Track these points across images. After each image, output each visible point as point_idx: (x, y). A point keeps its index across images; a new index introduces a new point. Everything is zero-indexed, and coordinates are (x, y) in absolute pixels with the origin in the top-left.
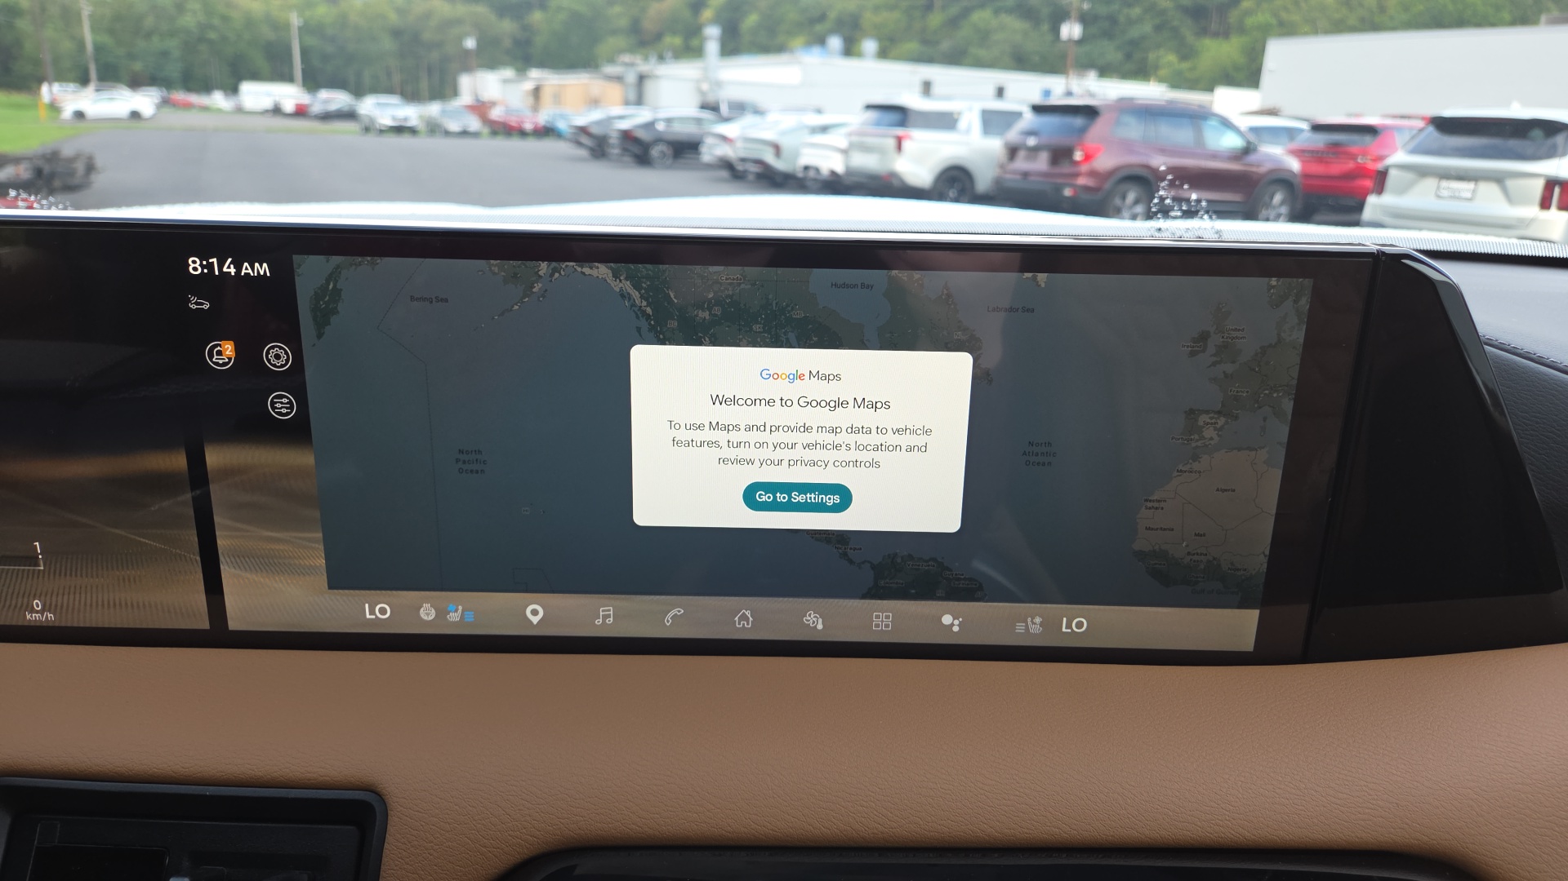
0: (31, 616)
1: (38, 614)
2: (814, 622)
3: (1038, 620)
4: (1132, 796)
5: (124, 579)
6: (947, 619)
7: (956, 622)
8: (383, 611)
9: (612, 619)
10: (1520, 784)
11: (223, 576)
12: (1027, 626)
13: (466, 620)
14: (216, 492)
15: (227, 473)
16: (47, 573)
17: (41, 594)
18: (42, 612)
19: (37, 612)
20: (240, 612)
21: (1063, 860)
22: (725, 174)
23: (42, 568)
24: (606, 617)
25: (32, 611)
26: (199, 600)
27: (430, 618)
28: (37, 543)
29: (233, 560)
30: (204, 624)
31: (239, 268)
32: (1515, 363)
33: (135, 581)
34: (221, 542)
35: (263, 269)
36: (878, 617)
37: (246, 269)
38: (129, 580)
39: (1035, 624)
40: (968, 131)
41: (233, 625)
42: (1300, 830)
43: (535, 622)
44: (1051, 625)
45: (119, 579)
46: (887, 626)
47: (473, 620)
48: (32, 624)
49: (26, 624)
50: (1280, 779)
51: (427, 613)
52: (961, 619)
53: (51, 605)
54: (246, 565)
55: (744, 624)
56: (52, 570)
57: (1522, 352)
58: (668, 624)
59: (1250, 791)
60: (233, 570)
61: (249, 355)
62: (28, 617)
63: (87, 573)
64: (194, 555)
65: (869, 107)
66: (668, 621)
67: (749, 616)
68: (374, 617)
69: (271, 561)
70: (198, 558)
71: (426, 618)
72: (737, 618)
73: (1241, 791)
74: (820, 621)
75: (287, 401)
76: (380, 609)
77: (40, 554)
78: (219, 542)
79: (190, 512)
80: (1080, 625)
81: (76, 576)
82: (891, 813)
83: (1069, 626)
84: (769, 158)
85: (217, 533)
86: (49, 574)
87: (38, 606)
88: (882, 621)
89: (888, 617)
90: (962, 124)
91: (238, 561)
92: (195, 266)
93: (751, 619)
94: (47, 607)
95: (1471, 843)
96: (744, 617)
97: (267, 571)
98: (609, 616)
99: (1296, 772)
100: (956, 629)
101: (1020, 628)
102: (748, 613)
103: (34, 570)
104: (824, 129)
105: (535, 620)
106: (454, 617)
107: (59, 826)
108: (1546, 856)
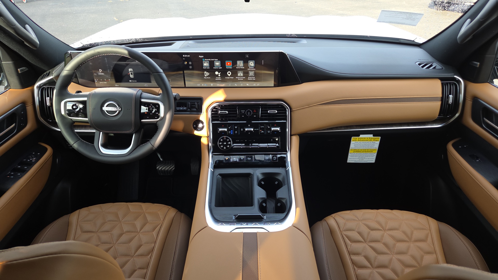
3: (255, 84)
6: (247, 84)
10: (289, 95)
14: (185, 75)
15: (186, 73)
24: (218, 85)
26: (184, 84)
30: (184, 86)
33: (178, 82)
34: (185, 79)
35: (189, 56)
37: (188, 56)
41: (186, 86)
51: (203, 85)
60: (187, 82)
61: (188, 63)
64: (183, 80)
66: (223, 85)
68: (198, 85)
74: (236, 85)
75: (191, 67)
77: (170, 80)
79: (183, 77)
80: (259, 85)
81: (173, 82)
89: (242, 84)
92: (184, 56)
94: (171, 85)
96: (230, 85)
105: (212, 85)
106: (205, 85)
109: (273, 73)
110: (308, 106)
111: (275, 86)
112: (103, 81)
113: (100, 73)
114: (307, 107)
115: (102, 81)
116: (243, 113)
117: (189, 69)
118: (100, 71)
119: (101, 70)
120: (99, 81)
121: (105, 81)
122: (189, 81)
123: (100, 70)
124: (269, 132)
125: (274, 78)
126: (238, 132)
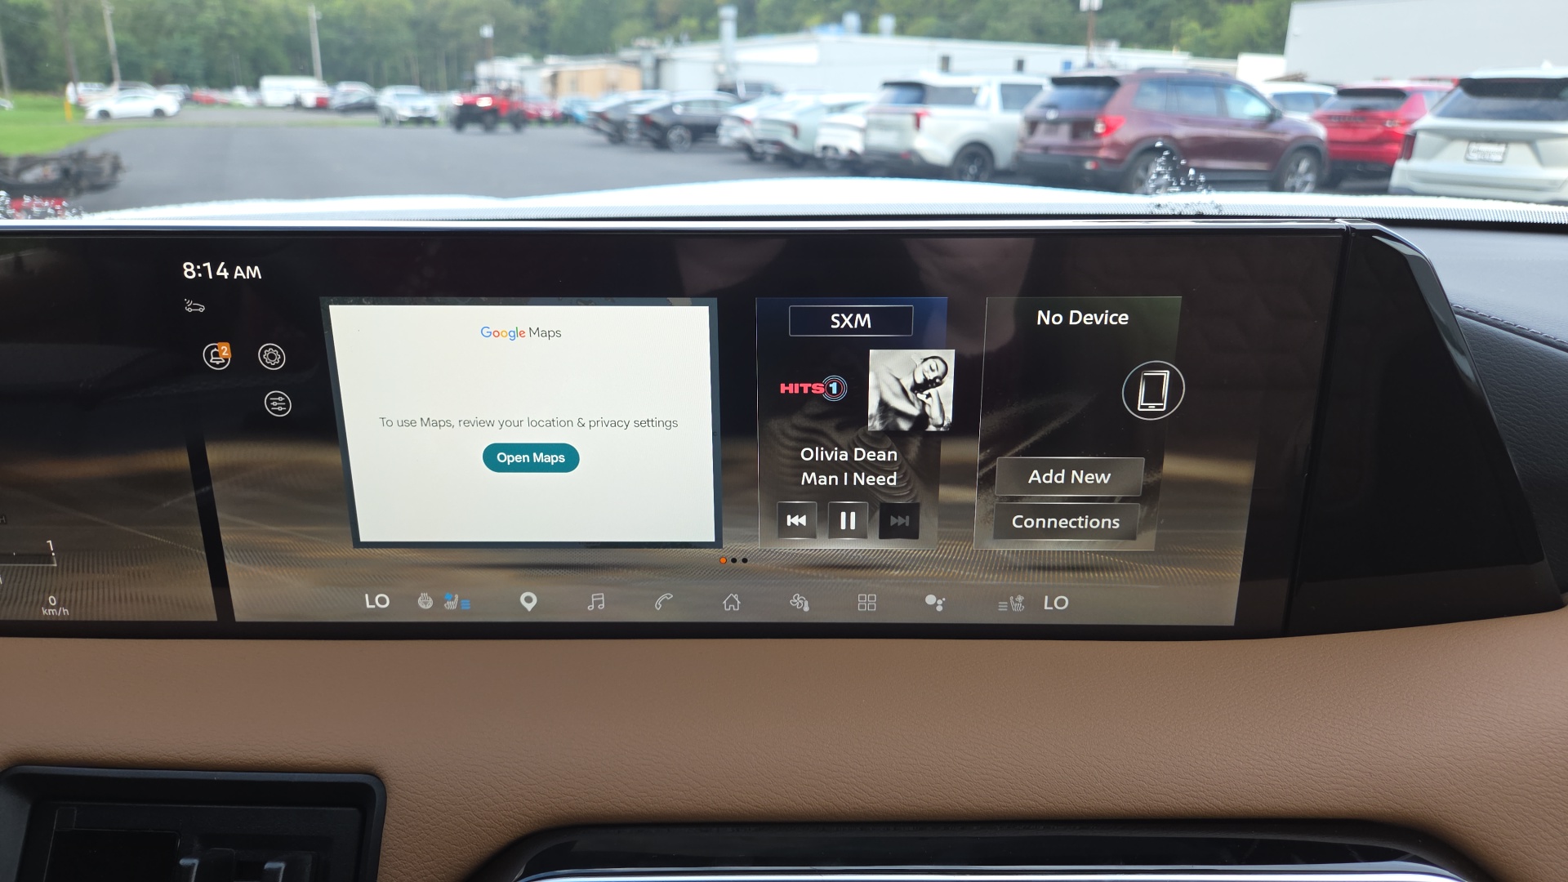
0: (47, 611)
1: (53, 609)
2: (800, 604)
3: (1020, 598)
4: (1108, 769)
5: (134, 574)
6: (930, 599)
7: (940, 602)
8: (382, 601)
9: (603, 605)
10: (1493, 752)
11: (228, 570)
12: (1009, 605)
13: (463, 608)
14: (216, 486)
15: (230, 470)
16: (60, 569)
17: (55, 590)
18: (57, 607)
19: (53, 607)
20: (246, 603)
21: (1041, 832)
22: (743, 156)
23: (55, 565)
24: (597, 603)
25: (48, 606)
26: (207, 593)
27: (428, 607)
28: (50, 542)
29: (237, 554)
30: (212, 616)
31: (231, 272)
32: (1495, 334)
33: (144, 576)
34: (226, 537)
35: (255, 272)
36: (862, 598)
37: (239, 272)
38: (139, 576)
39: (1018, 602)
40: (987, 106)
41: (240, 616)
42: (1273, 800)
43: (529, 609)
44: (1033, 602)
45: (129, 575)
46: (872, 607)
47: (468, 608)
48: (49, 619)
49: (43, 619)
50: (1255, 750)
51: (425, 602)
52: (944, 599)
53: (65, 600)
54: (248, 557)
55: (732, 608)
56: (65, 567)
57: (1502, 323)
58: (658, 609)
59: (1225, 763)
60: (237, 564)
61: (244, 357)
62: (44, 612)
63: (98, 569)
64: (199, 549)
65: (887, 85)
66: (658, 606)
67: (737, 599)
68: (374, 606)
69: (273, 554)
70: (204, 553)
71: (423, 607)
72: (725, 602)
73: (1216, 763)
74: (806, 603)
75: (282, 399)
76: (379, 599)
77: (53, 551)
78: (223, 537)
79: (194, 508)
80: (1061, 603)
81: (88, 572)
82: (872, 788)
83: (1051, 604)
84: (787, 139)
85: (221, 528)
86: (63, 571)
87: (53, 602)
88: (867, 602)
89: (872, 598)
90: (981, 99)
91: (242, 554)
92: (189, 270)
93: (738, 602)
94: (62, 603)
95: (1444, 811)
96: (732, 601)
97: (269, 564)
98: (601, 602)
99: (1270, 744)
100: (939, 608)
101: (1002, 606)
102: (736, 597)
103: (48, 567)
104: (843, 108)
105: (529, 607)
106: (451, 605)
107: (76, 812)
108: (1518, 823)
109: (1241, 473)
111: (1249, 626)
117: (263, 428)
122: (271, 557)
125: (1242, 533)
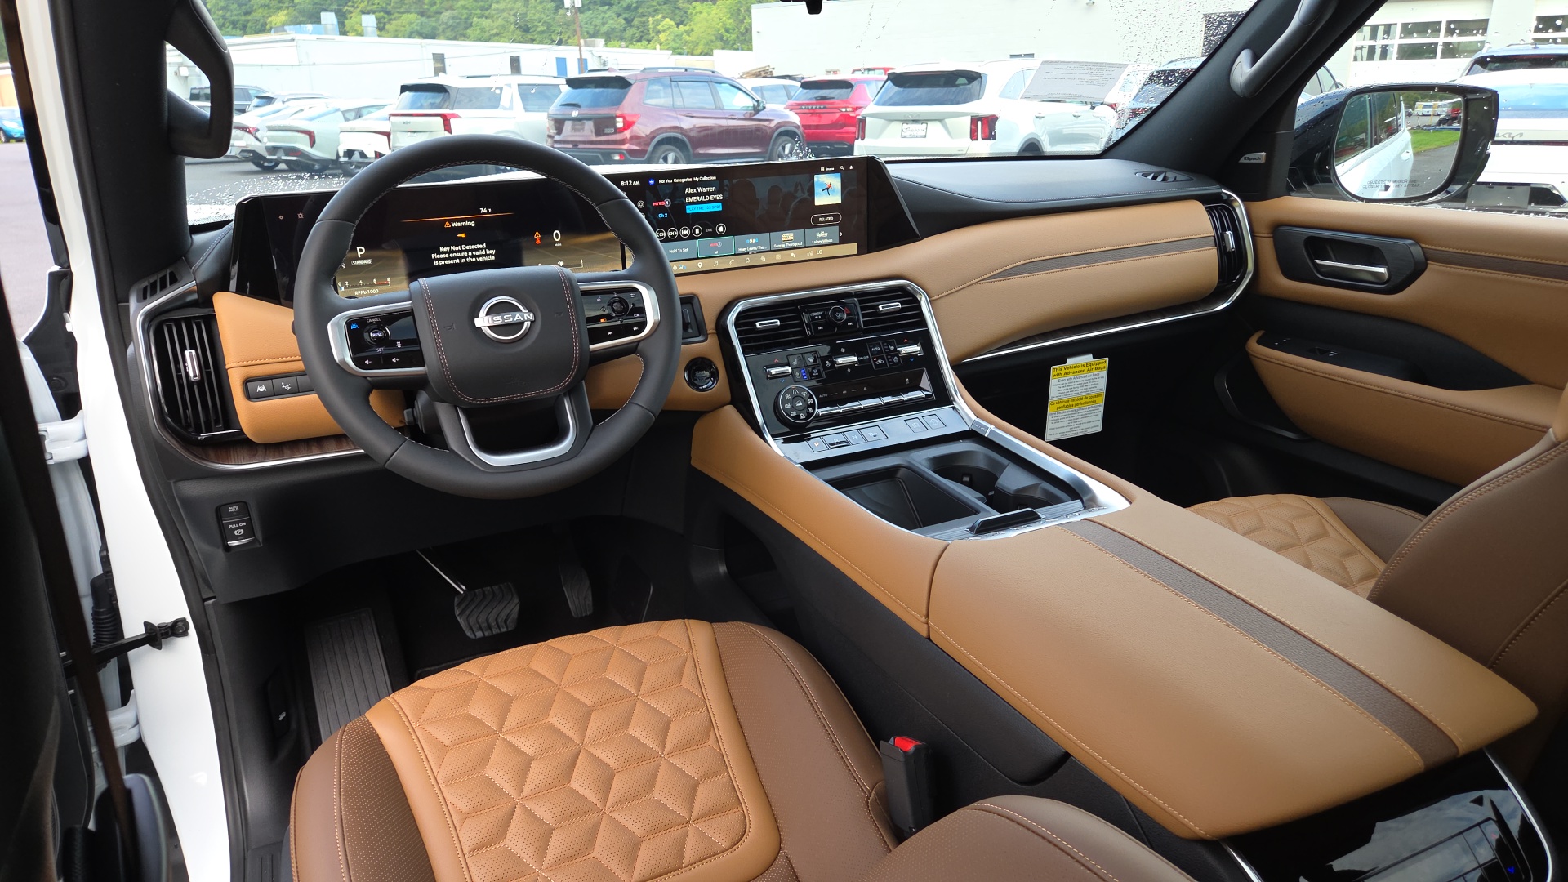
2: (763, 259)
3: (812, 252)
6: (792, 254)
7: (795, 255)
24: (716, 264)
27: (675, 269)
37: (634, 183)
44: (815, 253)
46: (779, 258)
47: (686, 268)
55: (747, 262)
58: (730, 264)
65: (404, 89)
83: (818, 253)
92: (623, 183)
101: (808, 255)
102: (748, 259)
103: (579, 268)
104: (359, 113)
105: (699, 267)
106: (681, 268)
110: (963, 286)
111: (860, 252)
112: (367, 285)
113: (358, 259)
114: (961, 287)
115: (363, 286)
116: (819, 319)
118: (359, 254)
119: (361, 250)
120: (353, 287)
121: (374, 285)
123: (358, 248)
124: (895, 359)
126: (819, 371)
